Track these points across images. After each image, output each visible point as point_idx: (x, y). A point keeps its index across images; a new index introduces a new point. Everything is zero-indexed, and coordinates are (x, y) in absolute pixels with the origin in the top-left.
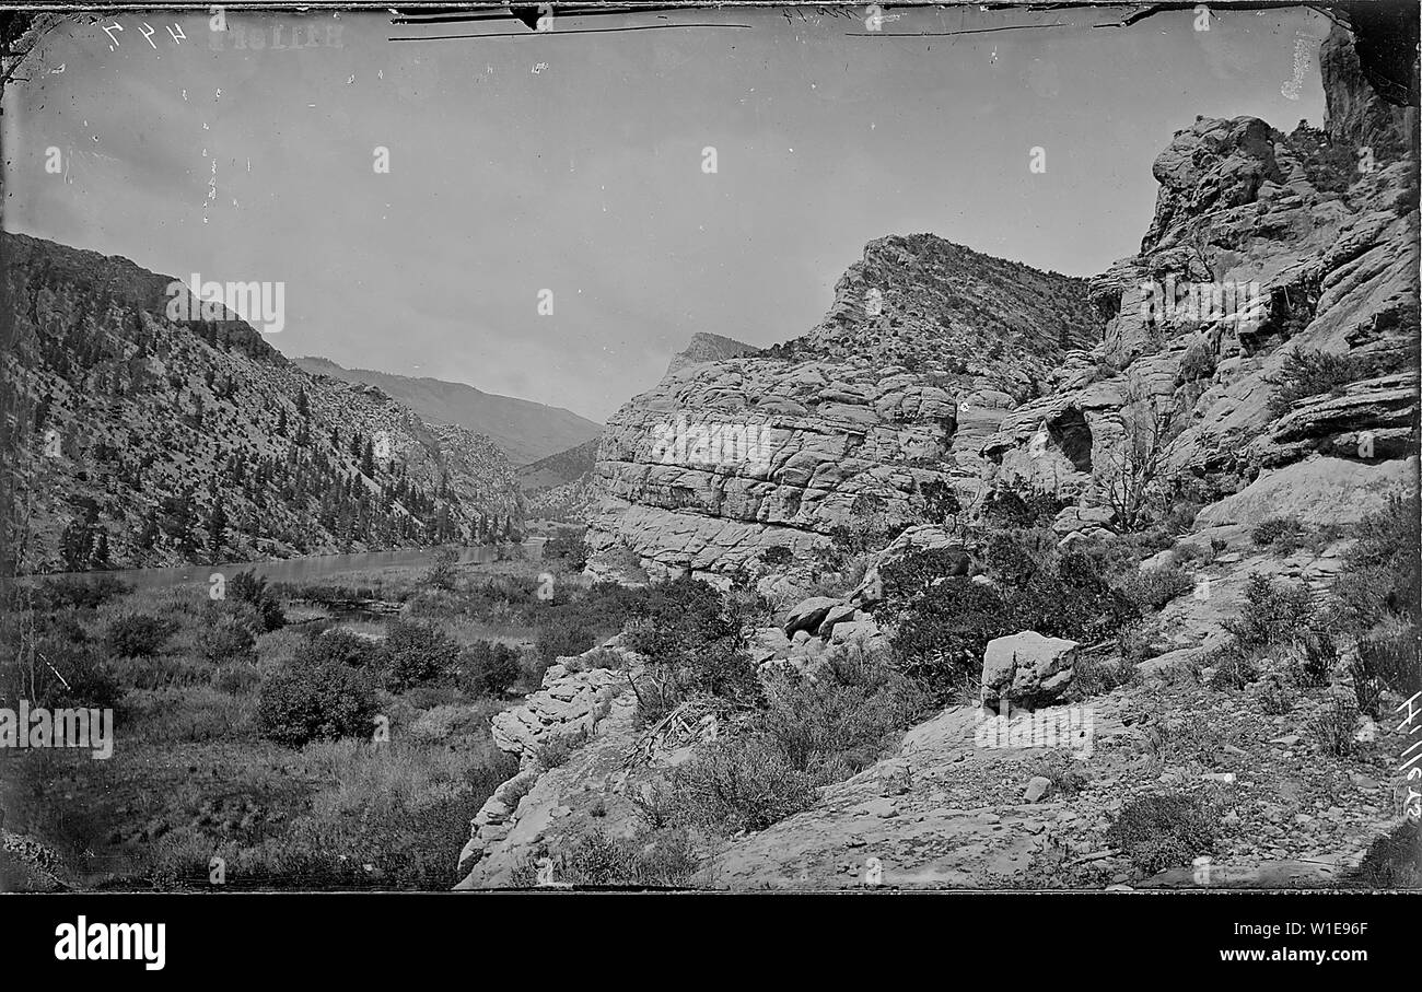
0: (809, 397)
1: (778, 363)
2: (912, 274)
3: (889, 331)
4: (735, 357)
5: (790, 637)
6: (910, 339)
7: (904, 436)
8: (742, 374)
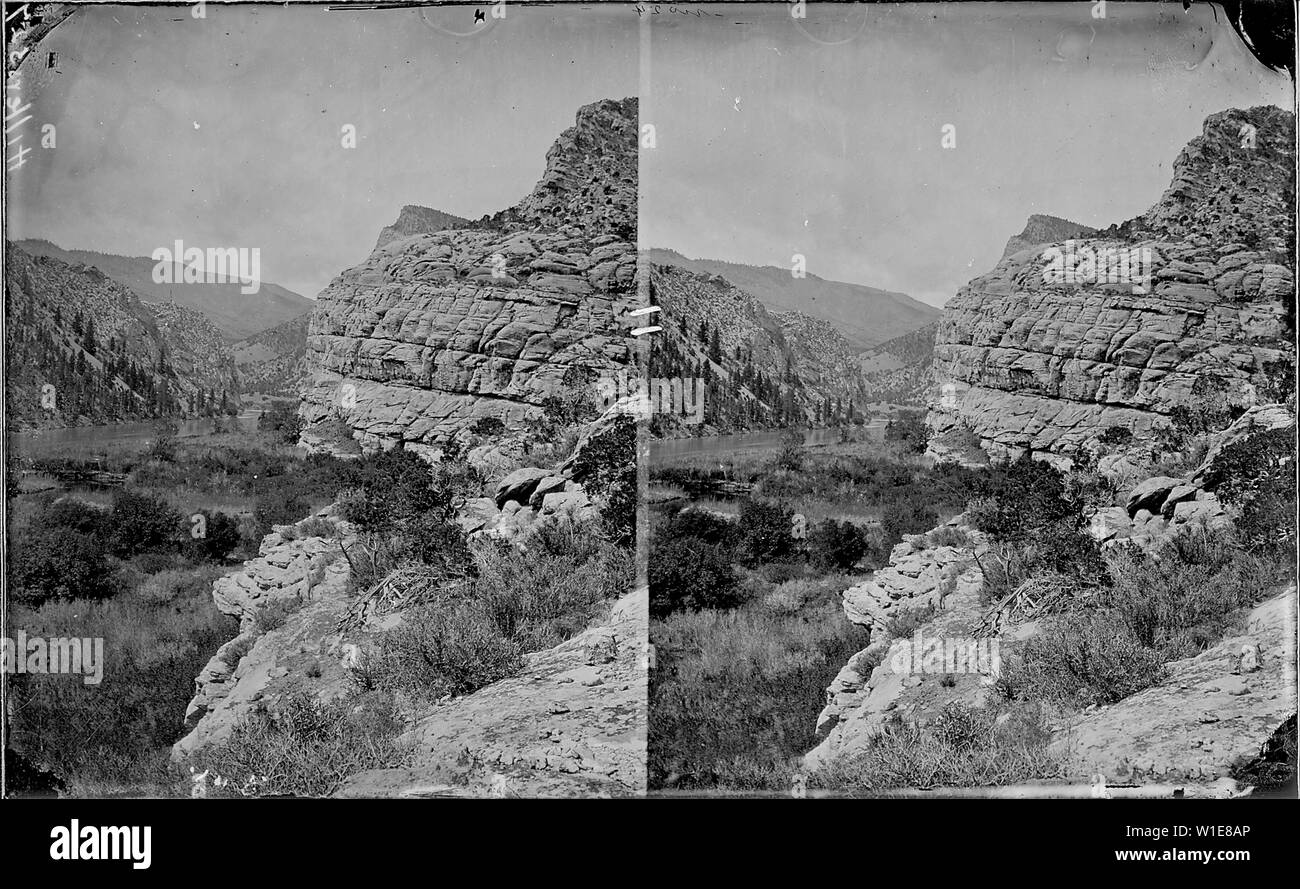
0: (520, 268)
1: (488, 235)
2: (627, 139)
3: (603, 198)
4: (444, 229)
5: (1132, 516)
6: (624, 207)
7: (618, 306)
8: (452, 246)
